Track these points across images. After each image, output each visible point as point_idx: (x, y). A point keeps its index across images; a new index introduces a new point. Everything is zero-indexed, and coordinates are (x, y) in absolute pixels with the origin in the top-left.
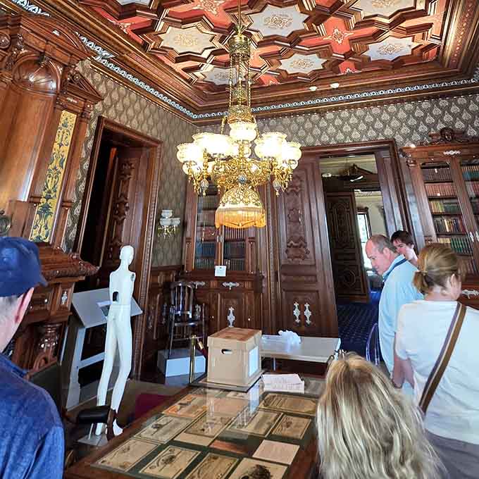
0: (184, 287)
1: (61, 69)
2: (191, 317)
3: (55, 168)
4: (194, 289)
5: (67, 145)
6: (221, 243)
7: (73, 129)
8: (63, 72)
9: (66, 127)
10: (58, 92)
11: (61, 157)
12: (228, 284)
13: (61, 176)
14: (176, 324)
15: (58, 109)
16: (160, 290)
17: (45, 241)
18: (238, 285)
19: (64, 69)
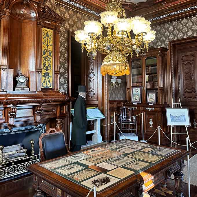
0: (127, 109)
1: (36, 5)
2: (131, 121)
3: (47, 57)
4: (132, 110)
5: (51, 46)
6: (145, 91)
7: (52, 37)
8: (38, 7)
9: (48, 36)
10: (38, 18)
11: (49, 51)
12: (149, 109)
13: (51, 60)
14: (123, 123)
15: (40, 27)
16: (116, 110)
17: (50, 88)
18: (154, 109)
19: (38, 5)
